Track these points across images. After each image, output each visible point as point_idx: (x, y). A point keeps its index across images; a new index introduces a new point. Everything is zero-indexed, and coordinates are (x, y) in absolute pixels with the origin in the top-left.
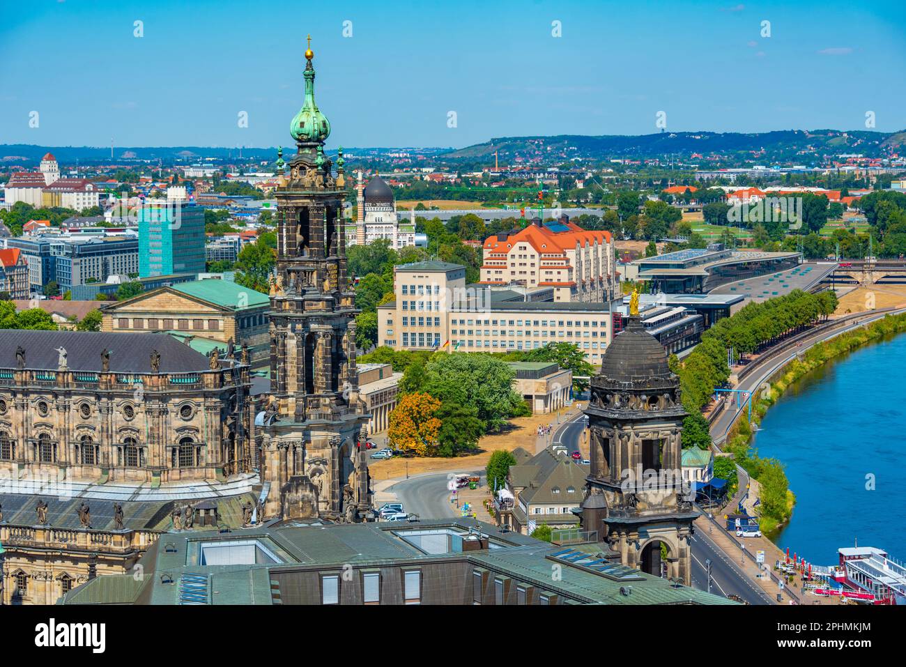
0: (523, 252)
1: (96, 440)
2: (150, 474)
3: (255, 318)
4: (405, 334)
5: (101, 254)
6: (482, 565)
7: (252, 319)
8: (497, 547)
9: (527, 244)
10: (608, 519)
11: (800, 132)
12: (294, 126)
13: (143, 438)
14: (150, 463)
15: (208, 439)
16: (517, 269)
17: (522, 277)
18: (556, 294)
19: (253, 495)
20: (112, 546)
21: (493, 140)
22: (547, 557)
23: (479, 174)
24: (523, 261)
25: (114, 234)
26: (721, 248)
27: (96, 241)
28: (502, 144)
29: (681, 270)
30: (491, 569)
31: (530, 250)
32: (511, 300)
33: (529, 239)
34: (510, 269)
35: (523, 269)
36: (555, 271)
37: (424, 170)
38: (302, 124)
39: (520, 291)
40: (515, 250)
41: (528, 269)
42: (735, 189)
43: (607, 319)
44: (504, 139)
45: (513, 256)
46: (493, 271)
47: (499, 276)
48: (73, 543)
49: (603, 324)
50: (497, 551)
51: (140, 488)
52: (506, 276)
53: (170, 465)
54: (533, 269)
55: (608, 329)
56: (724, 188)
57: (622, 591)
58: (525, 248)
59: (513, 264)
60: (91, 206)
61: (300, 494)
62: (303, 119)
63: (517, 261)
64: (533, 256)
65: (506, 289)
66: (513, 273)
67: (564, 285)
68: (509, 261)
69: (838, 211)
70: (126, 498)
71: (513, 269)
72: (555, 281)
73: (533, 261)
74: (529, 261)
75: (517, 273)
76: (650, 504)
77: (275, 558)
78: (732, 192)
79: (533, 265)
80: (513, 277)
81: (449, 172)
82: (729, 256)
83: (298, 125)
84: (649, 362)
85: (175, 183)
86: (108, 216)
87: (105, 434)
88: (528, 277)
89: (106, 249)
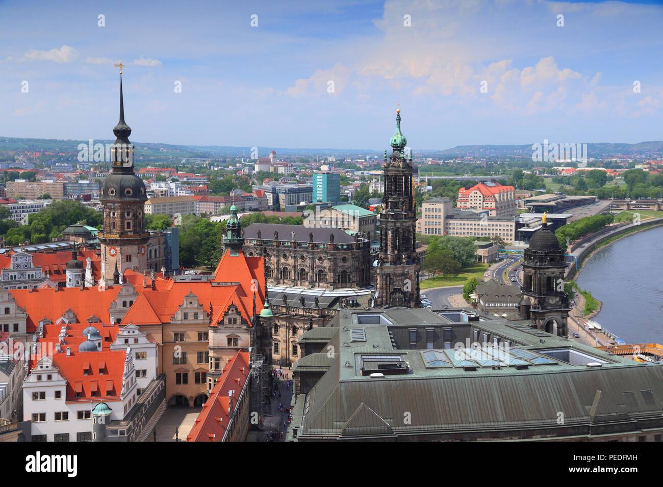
0: (476, 195)
1: (306, 270)
2: (329, 285)
3: (366, 221)
4: (426, 229)
5: (297, 193)
6: (477, 328)
7: (365, 222)
8: (482, 320)
9: (478, 192)
10: (532, 310)
11: (593, 144)
12: (392, 141)
13: (326, 270)
14: (329, 281)
15: (353, 271)
16: (473, 202)
17: (475, 205)
18: (490, 212)
19: (372, 295)
20: (314, 315)
21: (457, 147)
22: (506, 325)
23: (452, 161)
24: (476, 198)
25: (301, 185)
26: (561, 194)
27: (295, 188)
28: (461, 149)
29: (543, 203)
30: (481, 329)
31: (479, 194)
32: (471, 215)
33: (479, 189)
34: (470, 202)
35: (476, 202)
36: (489, 203)
37: (428, 159)
38: (395, 140)
39: (474, 211)
40: (472, 194)
41: (478, 202)
42: (565, 168)
43: (513, 224)
44: (462, 146)
45: (471, 196)
46: (463, 203)
47: (465, 205)
48: (297, 313)
49: (511, 226)
50: (483, 322)
51: (325, 291)
52: (468, 205)
53: (337, 281)
54: (480, 202)
55: (513, 228)
56: (559, 168)
57: (541, 341)
58: (477, 193)
59: (471, 200)
60: (291, 173)
61: (397, 296)
62: (395, 138)
63: (473, 198)
64: (480, 197)
65: (469, 210)
66: (471, 203)
67: (493, 209)
68: (470, 198)
69: (611, 178)
70: (319, 295)
71: (471, 202)
72: (489, 207)
73: (480, 199)
74: (478, 198)
75: (473, 204)
76: (550, 304)
77: (389, 322)
78: (563, 170)
79: (480, 200)
80: (471, 205)
81: (439, 160)
82: (565, 198)
83: (393, 141)
84: (550, 243)
85: (324, 163)
86: (298, 177)
87: (310, 268)
88: (478, 205)
89: (299, 191)
